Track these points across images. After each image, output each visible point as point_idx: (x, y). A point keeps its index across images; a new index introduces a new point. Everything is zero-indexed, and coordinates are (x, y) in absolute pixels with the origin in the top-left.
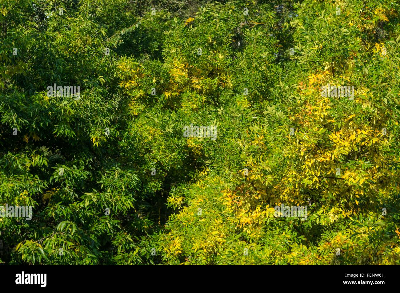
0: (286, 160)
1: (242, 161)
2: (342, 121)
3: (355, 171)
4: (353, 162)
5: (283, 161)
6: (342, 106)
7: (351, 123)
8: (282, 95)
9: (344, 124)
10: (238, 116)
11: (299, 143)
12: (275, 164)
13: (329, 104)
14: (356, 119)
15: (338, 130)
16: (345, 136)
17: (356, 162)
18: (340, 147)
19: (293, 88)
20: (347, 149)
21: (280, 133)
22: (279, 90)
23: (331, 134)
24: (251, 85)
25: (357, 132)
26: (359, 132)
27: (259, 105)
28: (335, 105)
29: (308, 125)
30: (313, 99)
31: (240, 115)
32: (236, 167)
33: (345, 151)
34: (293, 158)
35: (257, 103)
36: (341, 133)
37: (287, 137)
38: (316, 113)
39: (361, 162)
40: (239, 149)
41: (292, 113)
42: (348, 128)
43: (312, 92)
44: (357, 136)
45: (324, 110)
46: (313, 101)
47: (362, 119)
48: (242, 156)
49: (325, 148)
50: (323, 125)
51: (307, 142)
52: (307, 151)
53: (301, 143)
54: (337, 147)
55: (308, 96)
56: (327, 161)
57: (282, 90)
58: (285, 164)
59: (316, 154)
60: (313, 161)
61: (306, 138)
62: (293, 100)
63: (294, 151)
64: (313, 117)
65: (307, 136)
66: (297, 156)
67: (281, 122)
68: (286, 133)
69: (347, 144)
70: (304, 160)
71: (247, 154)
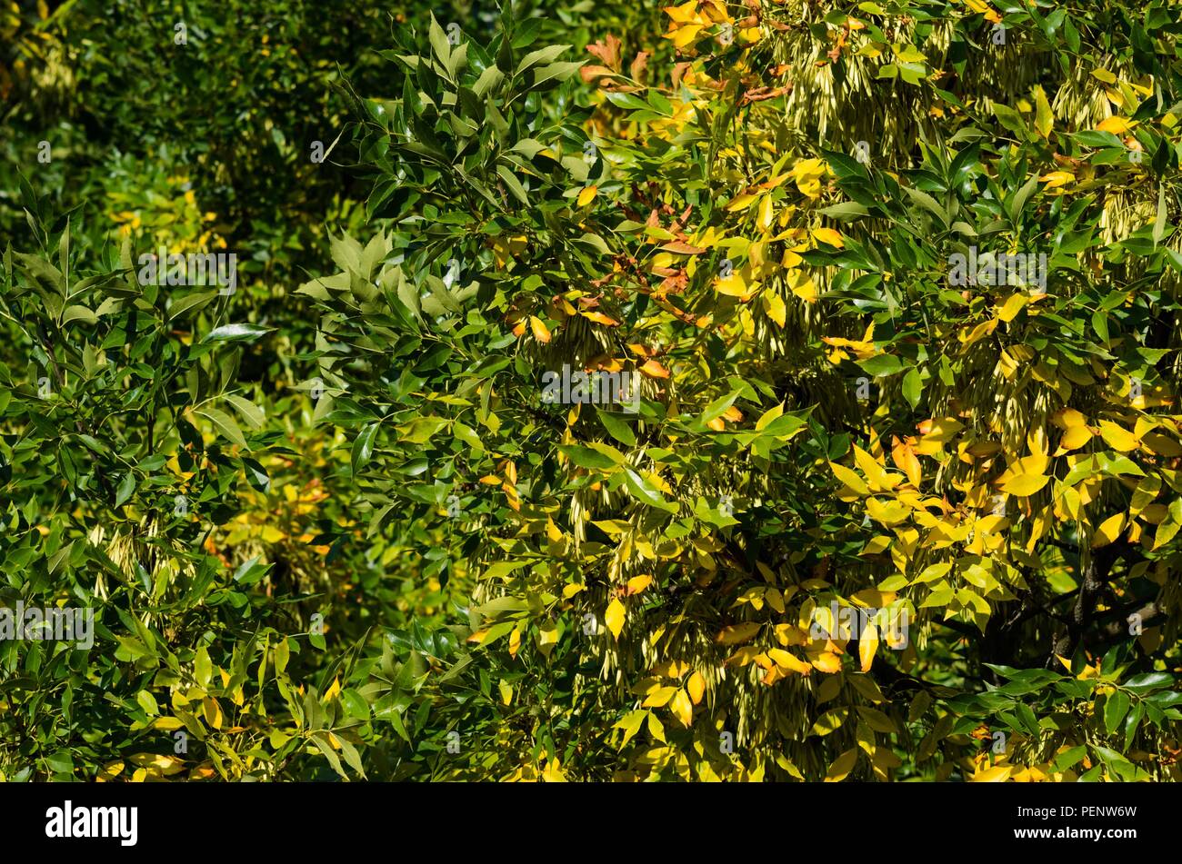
0: (485, 679)
1: (128, 690)
2: (933, 348)
3: (1050, 754)
4: (1029, 683)
5: (468, 682)
6: (936, 226)
7: (1007, 366)
8: (444, 137)
9: (949, 373)
10: (92, 317)
11: (593, 534)
12: (393, 711)
13: (831, 212)
14: (1051, 330)
15: (906, 423)
16: (960, 470)
17: (1056, 678)
18: (923, 558)
19: (541, 77)
20: (978, 575)
21: (433, 457)
22: (425, 99)
23: (846, 460)
24: (225, 76)
25: (1055, 436)
26: (1078, 430)
27: (294, 243)
28: (876, 213)
29: (661, 382)
30: (696, 171)
31: (108, 307)
32: (76, 740)
33: (966, 595)
34: (539, 657)
35: (271, 222)
36: (933, 449)
37: (492, 480)
38: (729, 285)
39: (1099, 678)
40: (100, 589)
41: (532, 283)
42: (987, 406)
43: (691, 115)
44: (1058, 468)
45: (792, 259)
46: (702, 184)
47: (1101, 329)
48: (127, 652)
49: (806, 570)
50: (783, 387)
51: (657, 520)
52: (658, 601)
53: (606, 526)
54: (901, 563)
55: (663, 147)
56: (818, 676)
57: (449, 98)
58: (486, 712)
59: (734, 618)
60: (701, 681)
61: (649, 487)
62: (535, 182)
63: (549, 598)
64: (706, 321)
65: (654, 475)
66: (576, 640)
67: (444, 359)
68: (478, 447)
69: (981, 533)
70: (637, 675)
71: (170, 634)
